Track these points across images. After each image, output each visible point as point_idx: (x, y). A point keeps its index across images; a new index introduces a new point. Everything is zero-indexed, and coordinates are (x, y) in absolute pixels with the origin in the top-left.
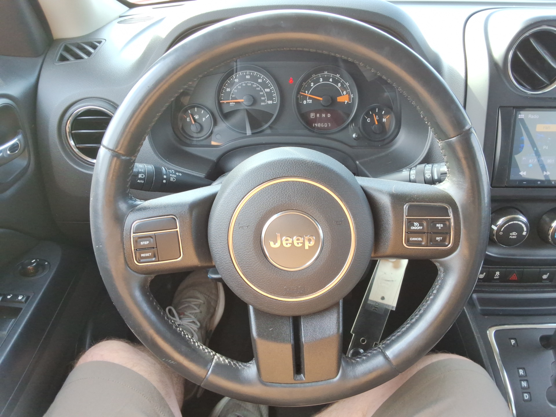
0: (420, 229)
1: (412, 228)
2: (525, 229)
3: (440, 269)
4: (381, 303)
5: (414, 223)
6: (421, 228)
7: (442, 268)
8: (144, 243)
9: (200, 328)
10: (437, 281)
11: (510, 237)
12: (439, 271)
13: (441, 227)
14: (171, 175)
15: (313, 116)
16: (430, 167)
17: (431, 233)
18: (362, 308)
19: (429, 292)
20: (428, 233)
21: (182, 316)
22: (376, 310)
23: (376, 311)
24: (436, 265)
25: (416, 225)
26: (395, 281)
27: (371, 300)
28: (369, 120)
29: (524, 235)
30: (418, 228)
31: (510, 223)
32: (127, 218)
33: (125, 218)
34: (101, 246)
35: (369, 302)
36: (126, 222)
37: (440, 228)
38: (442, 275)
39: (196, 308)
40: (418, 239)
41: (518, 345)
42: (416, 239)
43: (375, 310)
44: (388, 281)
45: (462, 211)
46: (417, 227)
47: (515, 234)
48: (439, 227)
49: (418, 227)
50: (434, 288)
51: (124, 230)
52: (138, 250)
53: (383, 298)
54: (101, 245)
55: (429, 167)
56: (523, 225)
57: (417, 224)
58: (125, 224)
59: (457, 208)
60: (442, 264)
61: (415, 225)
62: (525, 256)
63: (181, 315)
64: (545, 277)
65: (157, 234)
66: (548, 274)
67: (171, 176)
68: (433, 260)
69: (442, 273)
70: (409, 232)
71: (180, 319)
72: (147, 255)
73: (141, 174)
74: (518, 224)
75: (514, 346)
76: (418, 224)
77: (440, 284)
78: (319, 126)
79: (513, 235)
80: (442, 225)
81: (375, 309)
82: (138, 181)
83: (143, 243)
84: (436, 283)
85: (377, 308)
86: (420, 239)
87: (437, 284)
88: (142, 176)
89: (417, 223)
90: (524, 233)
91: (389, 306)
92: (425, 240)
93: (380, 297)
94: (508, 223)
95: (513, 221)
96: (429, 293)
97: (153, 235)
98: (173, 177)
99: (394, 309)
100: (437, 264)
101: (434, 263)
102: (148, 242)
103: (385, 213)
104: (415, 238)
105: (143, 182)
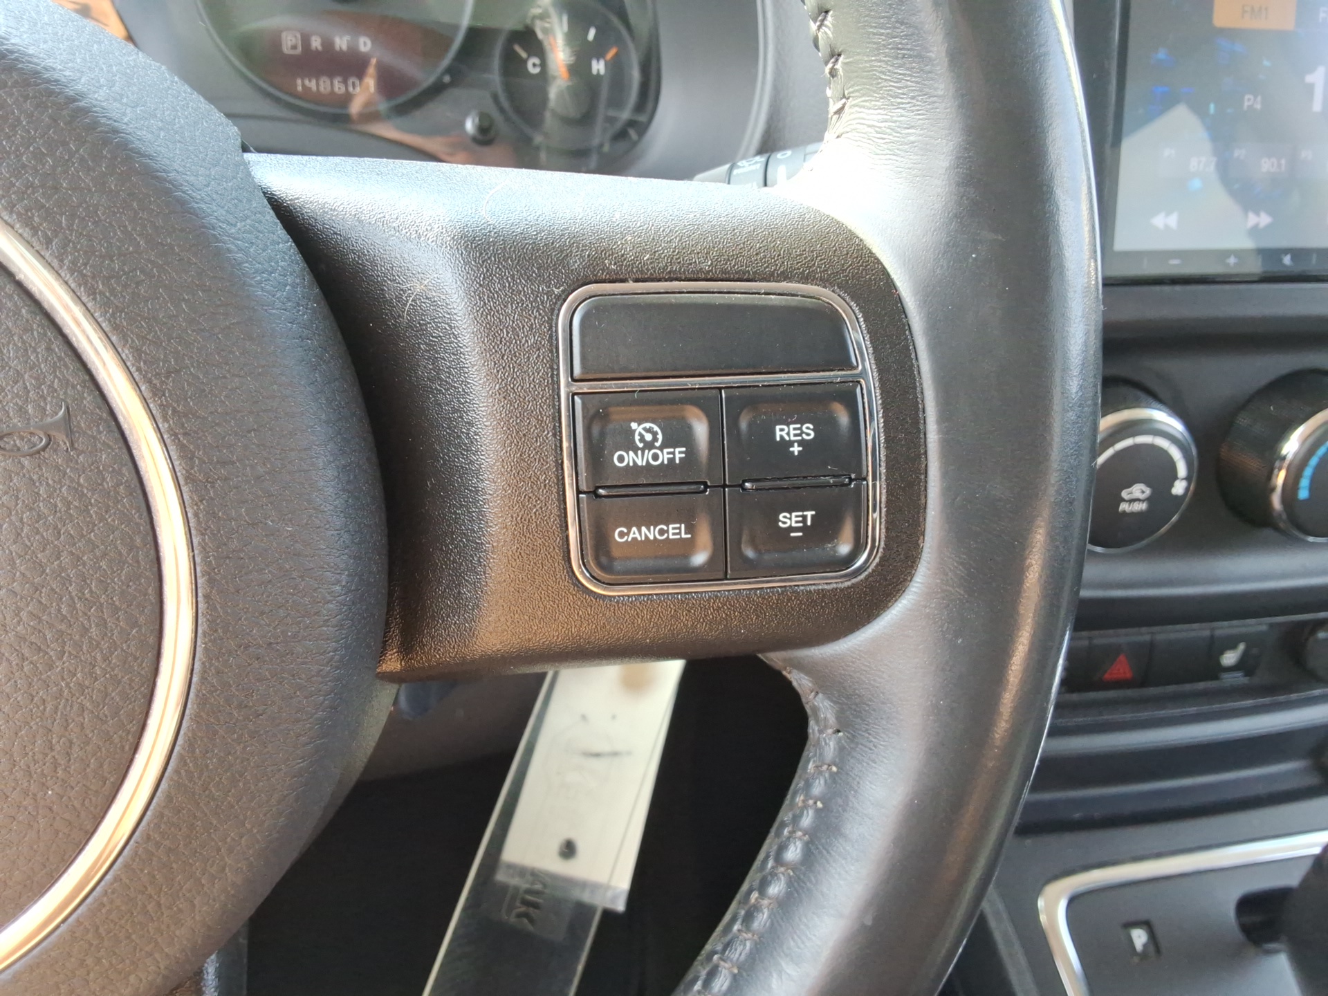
0: (671, 461)
1: (621, 459)
2: (1182, 470)
3: (815, 710)
4: (554, 877)
5: (634, 425)
6: (679, 453)
7: (827, 703)
10: (802, 784)
11: (1124, 507)
12: (812, 723)
13: (801, 443)
15: (294, 47)
16: (758, 166)
17: (742, 486)
18: (465, 909)
19: (761, 856)
20: (724, 486)
22: (531, 921)
23: (530, 928)
24: (795, 684)
25: (642, 439)
26: (629, 753)
27: (510, 866)
28: (534, 65)
29: (1176, 496)
30: (655, 457)
31: (1120, 446)
35: (501, 877)
37: (796, 449)
38: (832, 744)
40: (662, 532)
41: (1158, 950)
42: (651, 533)
43: (525, 921)
44: (597, 755)
45: (933, 327)
46: (649, 455)
47: (1143, 492)
48: (791, 443)
49: (661, 448)
50: (786, 832)
53: (569, 850)
55: (753, 167)
56: (1176, 454)
57: (649, 430)
59: (899, 309)
60: (826, 680)
61: (637, 438)
62: (1170, 583)
64: (1230, 658)
66: (1242, 647)
68: (775, 658)
69: (830, 731)
70: (601, 491)
74: (1152, 447)
75: (1144, 955)
76: (656, 428)
77: (819, 805)
78: (325, 88)
79: (1136, 497)
80: (809, 432)
81: (526, 915)
84: (795, 793)
85: (535, 906)
86: (676, 531)
87: (805, 807)
89: (648, 425)
90: (1179, 488)
91: (595, 887)
92: (704, 536)
93: (555, 845)
94: (1112, 445)
95: (1134, 435)
96: (757, 863)
99: (620, 906)
100: (800, 681)
101: (784, 673)
103: (438, 371)
104: (644, 529)
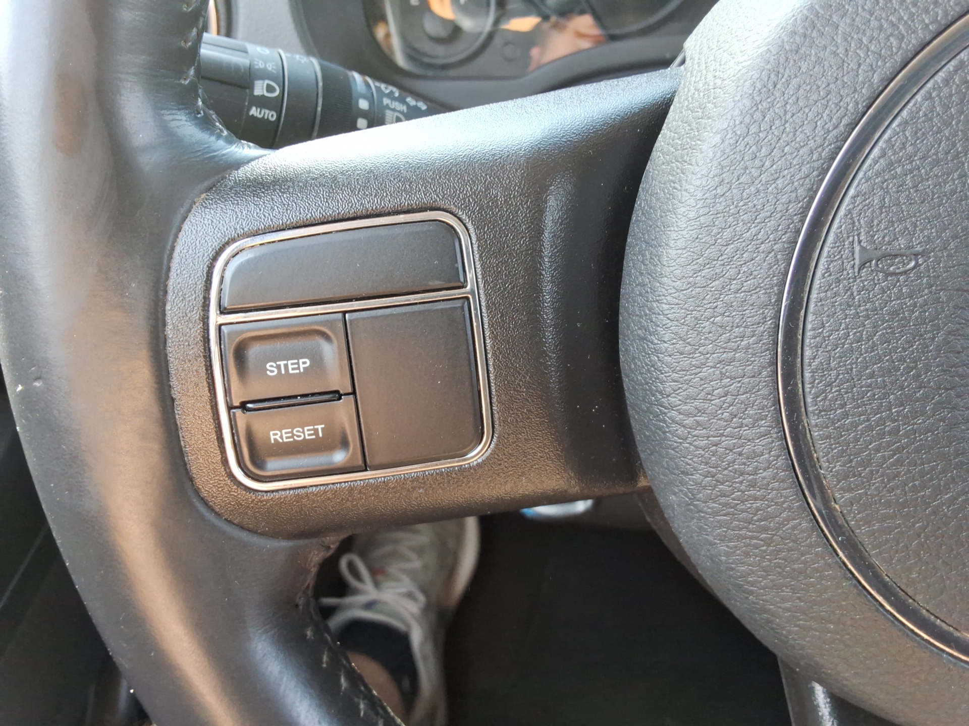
8: (286, 366)
9: (426, 609)
14: (386, 101)
21: (379, 577)
32: (186, 226)
33: (176, 224)
34: (37, 384)
36: (178, 249)
39: (412, 555)
51: (166, 292)
52: (249, 405)
54: (38, 378)
58: (170, 257)
63: (378, 573)
65: (355, 315)
67: (387, 107)
71: (377, 584)
72: (305, 433)
73: (263, 79)
82: (254, 111)
83: (278, 367)
88: (270, 89)
97: (335, 320)
98: (394, 110)
102: (307, 362)
105: (271, 115)
